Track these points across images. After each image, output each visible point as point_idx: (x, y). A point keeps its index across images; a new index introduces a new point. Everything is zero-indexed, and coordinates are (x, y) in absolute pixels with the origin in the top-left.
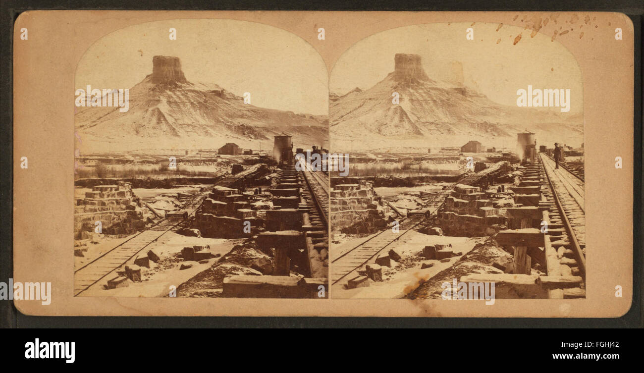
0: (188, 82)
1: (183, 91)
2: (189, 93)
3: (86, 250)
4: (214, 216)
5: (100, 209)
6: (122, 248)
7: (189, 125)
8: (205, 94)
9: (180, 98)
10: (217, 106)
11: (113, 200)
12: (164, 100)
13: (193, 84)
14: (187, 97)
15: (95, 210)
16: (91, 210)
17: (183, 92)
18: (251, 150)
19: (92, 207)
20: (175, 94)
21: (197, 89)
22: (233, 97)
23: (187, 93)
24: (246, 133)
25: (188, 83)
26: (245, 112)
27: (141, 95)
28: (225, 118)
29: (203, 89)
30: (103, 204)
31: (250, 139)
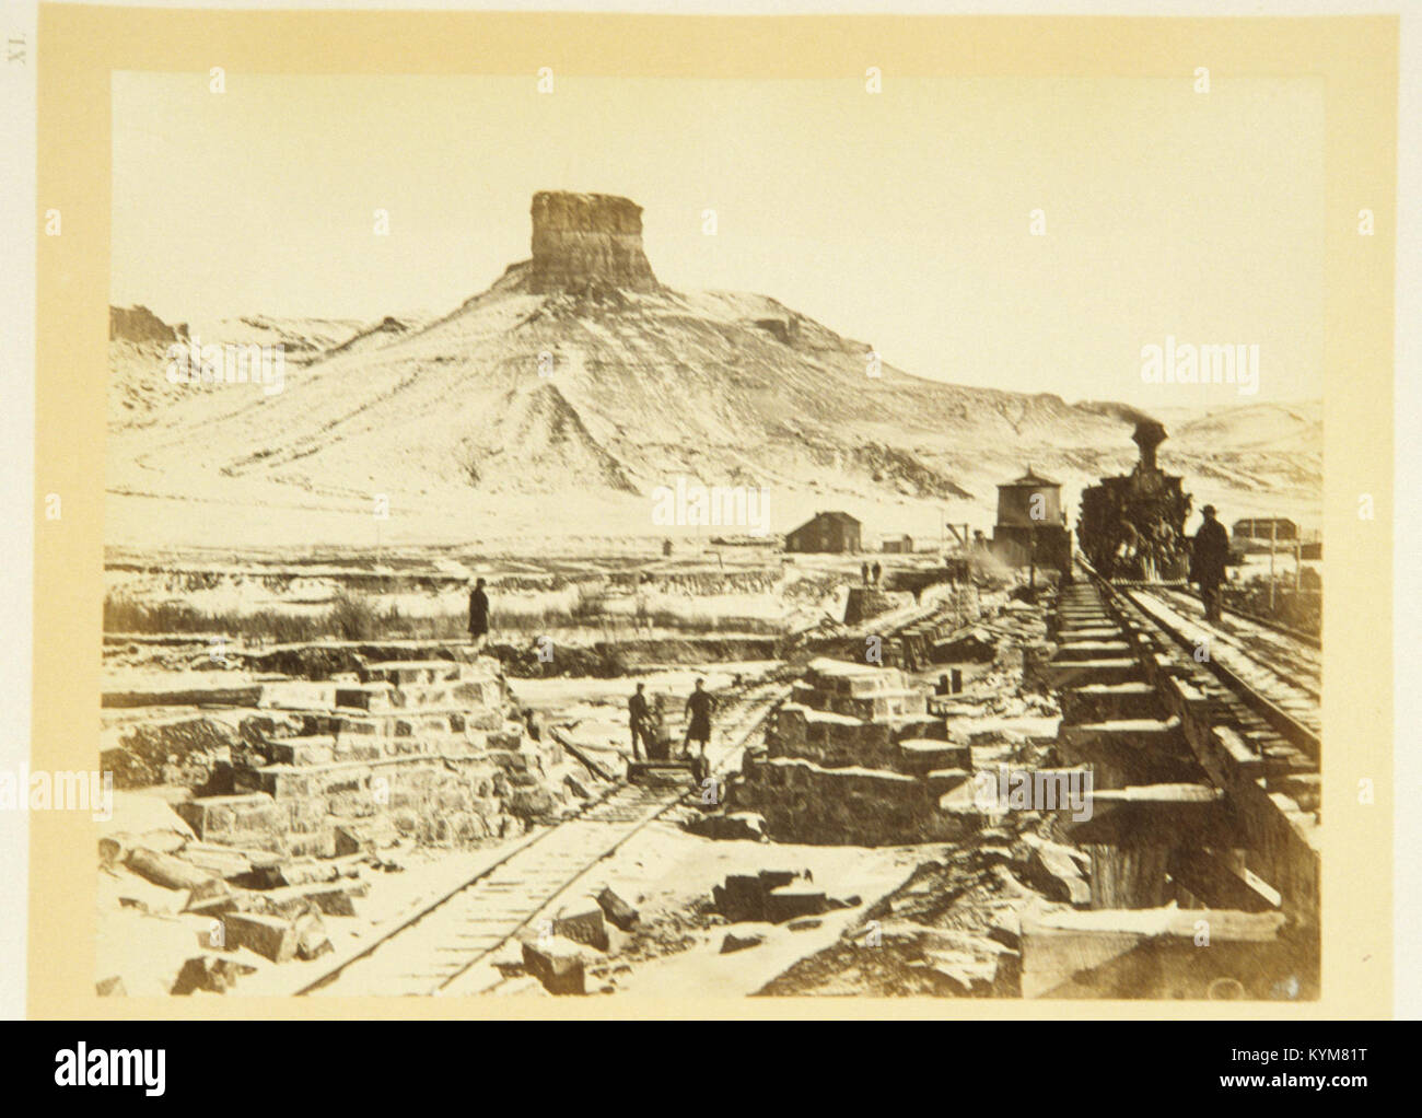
0: (668, 290)
1: (647, 321)
2: (668, 330)
3: (360, 893)
4: (815, 768)
5: (392, 749)
6: (491, 884)
7: (668, 449)
8: (729, 333)
9: (633, 348)
10: (774, 376)
11: (440, 714)
12: (575, 357)
13: (683, 297)
14: (662, 346)
15: (374, 753)
16: (357, 753)
17: (646, 327)
18: (907, 538)
19: (362, 741)
20: (617, 334)
21: (697, 313)
22: (832, 344)
23: (661, 331)
24: (884, 474)
25: (665, 293)
26: (879, 398)
27: (487, 337)
28: (805, 419)
29: (725, 315)
30: (403, 729)
31: (901, 497)
